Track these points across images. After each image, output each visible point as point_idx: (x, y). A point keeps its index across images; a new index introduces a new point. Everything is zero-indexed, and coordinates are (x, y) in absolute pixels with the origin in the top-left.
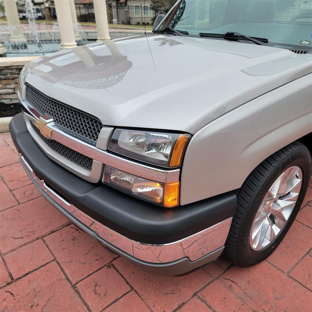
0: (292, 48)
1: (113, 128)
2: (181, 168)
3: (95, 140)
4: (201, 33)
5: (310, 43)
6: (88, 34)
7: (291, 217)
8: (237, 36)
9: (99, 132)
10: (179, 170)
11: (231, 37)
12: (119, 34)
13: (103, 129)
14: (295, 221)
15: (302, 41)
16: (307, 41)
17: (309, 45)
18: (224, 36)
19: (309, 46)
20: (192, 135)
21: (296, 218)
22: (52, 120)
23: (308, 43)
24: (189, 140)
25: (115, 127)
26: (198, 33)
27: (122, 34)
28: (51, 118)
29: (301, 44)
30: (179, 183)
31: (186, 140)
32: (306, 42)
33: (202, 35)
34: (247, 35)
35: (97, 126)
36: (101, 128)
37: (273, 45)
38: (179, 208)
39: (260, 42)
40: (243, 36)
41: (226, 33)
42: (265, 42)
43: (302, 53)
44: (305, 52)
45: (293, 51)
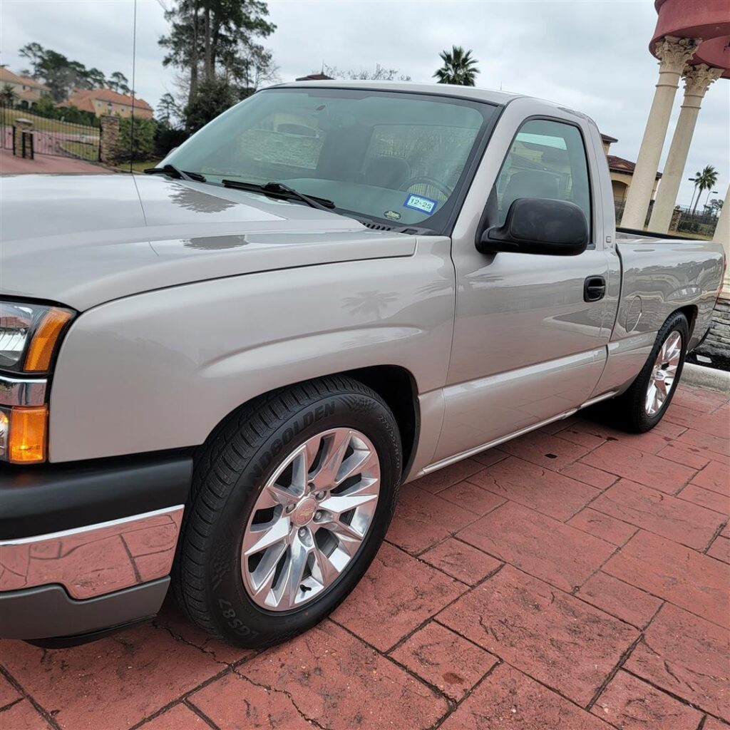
2: (49, 375)
4: (226, 181)
5: (400, 216)
7: (372, 533)
8: (284, 191)
10: (45, 381)
11: (272, 191)
15: (387, 212)
16: (396, 213)
17: (397, 219)
18: (262, 189)
19: (397, 221)
20: (79, 314)
21: (387, 535)
23: (397, 215)
29: (386, 216)
30: (45, 410)
31: (62, 320)
32: (393, 215)
33: (227, 185)
38: (45, 469)
39: (317, 204)
40: (292, 193)
41: (266, 183)
42: (329, 207)
43: (383, 229)
44: (389, 229)
45: (364, 224)
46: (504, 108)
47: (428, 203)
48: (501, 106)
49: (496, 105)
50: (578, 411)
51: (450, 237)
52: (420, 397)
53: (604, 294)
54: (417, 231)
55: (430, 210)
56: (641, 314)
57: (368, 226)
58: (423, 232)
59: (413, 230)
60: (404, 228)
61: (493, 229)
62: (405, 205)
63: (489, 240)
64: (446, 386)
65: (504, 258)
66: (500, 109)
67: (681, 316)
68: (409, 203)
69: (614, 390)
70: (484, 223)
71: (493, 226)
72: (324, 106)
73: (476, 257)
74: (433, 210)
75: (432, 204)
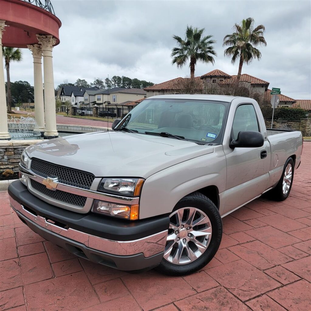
0: (197, 142)
1: (101, 178)
2: (140, 197)
3: (89, 186)
4: (146, 132)
6: (68, 128)
8: (167, 135)
9: (92, 181)
10: (139, 198)
11: (164, 135)
12: (91, 129)
13: (95, 179)
14: (214, 258)
15: (202, 139)
18: (160, 134)
19: (205, 141)
20: (145, 180)
22: (57, 178)
24: (144, 182)
25: (103, 178)
26: (144, 131)
27: (93, 130)
28: (57, 177)
30: (139, 205)
31: (142, 182)
32: (204, 139)
33: (147, 133)
34: (173, 134)
35: (91, 179)
36: (94, 179)
37: (187, 140)
38: (138, 221)
39: (179, 138)
40: (170, 135)
41: (161, 132)
42: (183, 138)
43: (202, 145)
44: (204, 145)
45: (197, 144)
46: (231, 103)
47: (214, 135)
48: (230, 103)
49: (228, 103)
50: (262, 195)
51: (222, 145)
52: (219, 194)
53: (266, 156)
54: (213, 144)
55: (215, 137)
56: (278, 160)
57: (199, 144)
58: (214, 145)
59: (211, 144)
60: (209, 144)
61: (234, 141)
62: (207, 136)
63: (233, 144)
64: (226, 190)
65: (237, 149)
66: (230, 104)
67: (291, 158)
68: (208, 136)
69: (272, 187)
70: (231, 140)
71: (234, 140)
72: (172, 106)
73: (230, 150)
74: (216, 137)
75: (215, 135)
